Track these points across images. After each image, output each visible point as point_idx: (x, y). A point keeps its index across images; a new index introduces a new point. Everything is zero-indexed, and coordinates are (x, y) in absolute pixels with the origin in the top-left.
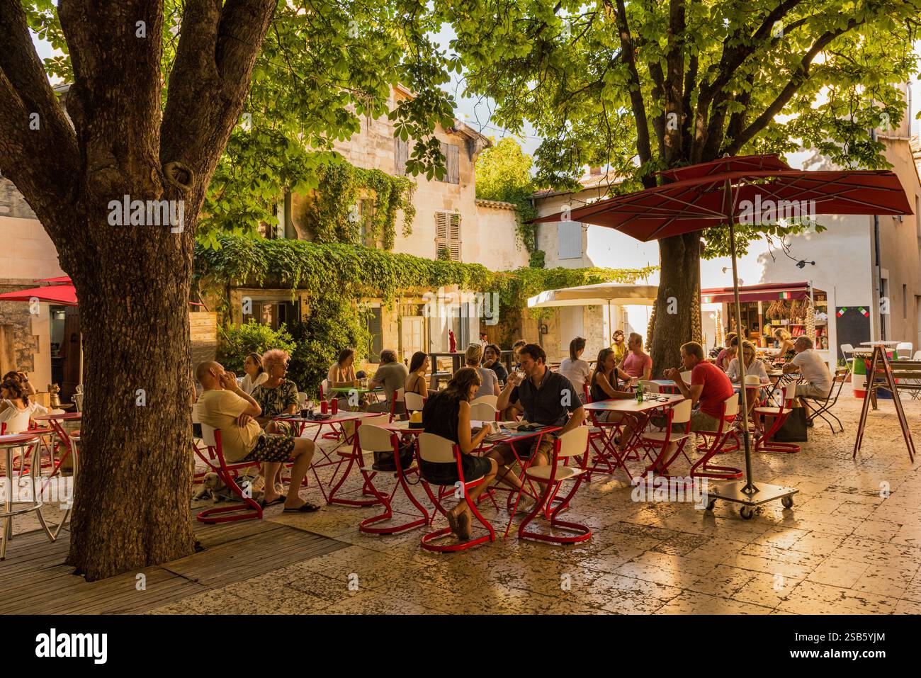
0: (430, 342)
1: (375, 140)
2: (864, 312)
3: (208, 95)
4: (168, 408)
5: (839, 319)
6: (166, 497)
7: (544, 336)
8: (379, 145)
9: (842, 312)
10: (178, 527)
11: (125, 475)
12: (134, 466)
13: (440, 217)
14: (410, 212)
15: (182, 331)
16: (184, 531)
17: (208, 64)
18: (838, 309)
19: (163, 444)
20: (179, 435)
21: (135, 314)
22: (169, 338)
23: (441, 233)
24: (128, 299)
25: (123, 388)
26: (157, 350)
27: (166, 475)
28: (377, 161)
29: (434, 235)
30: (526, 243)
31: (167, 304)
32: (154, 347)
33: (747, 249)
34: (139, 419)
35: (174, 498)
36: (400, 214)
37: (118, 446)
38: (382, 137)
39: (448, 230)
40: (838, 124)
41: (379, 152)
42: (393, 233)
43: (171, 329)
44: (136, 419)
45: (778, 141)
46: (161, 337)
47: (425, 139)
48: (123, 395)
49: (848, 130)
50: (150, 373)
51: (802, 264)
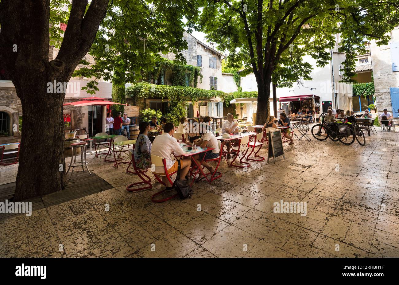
0: (208, 113)
1: (191, 57)
2: (330, 103)
3: (76, 38)
4: (49, 142)
5: (323, 105)
6: (47, 172)
7: (242, 111)
8: (192, 58)
9: (324, 103)
10: (52, 182)
11: (29, 165)
12: (33, 162)
13: (211, 78)
14: (202, 76)
15: (56, 115)
16: (55, 183)
17: (76, 28)
18: (323, 102)
19: (46, 154)
20: (54, 150)
21: (35, 110)
22: (49, 118)
23: (211, 82)
24: (32, 105)
25: (30, 135)
26: (44, 122)
27: (47, 164)
28: (192, 62)
29: (209, 83)
30: (237, 84)
31: (48, 106)
32: (43, 121)
33: (293, 85)
34: (36, 146)
35: (51, 172)
36: (199, 77)
37: (27, 155)
38: (194, 56)
39: (214, 82)
40: (316, 47)
41: (193, 60)
42: (197, 82)
43: (50, 114)
44: (35, 146)
45: (299, 53)
46: (46, 118)
47: (179, 54)
48: (30, 138)
49: (319, 49)
50: (41, 130)
51: (311, 89)
